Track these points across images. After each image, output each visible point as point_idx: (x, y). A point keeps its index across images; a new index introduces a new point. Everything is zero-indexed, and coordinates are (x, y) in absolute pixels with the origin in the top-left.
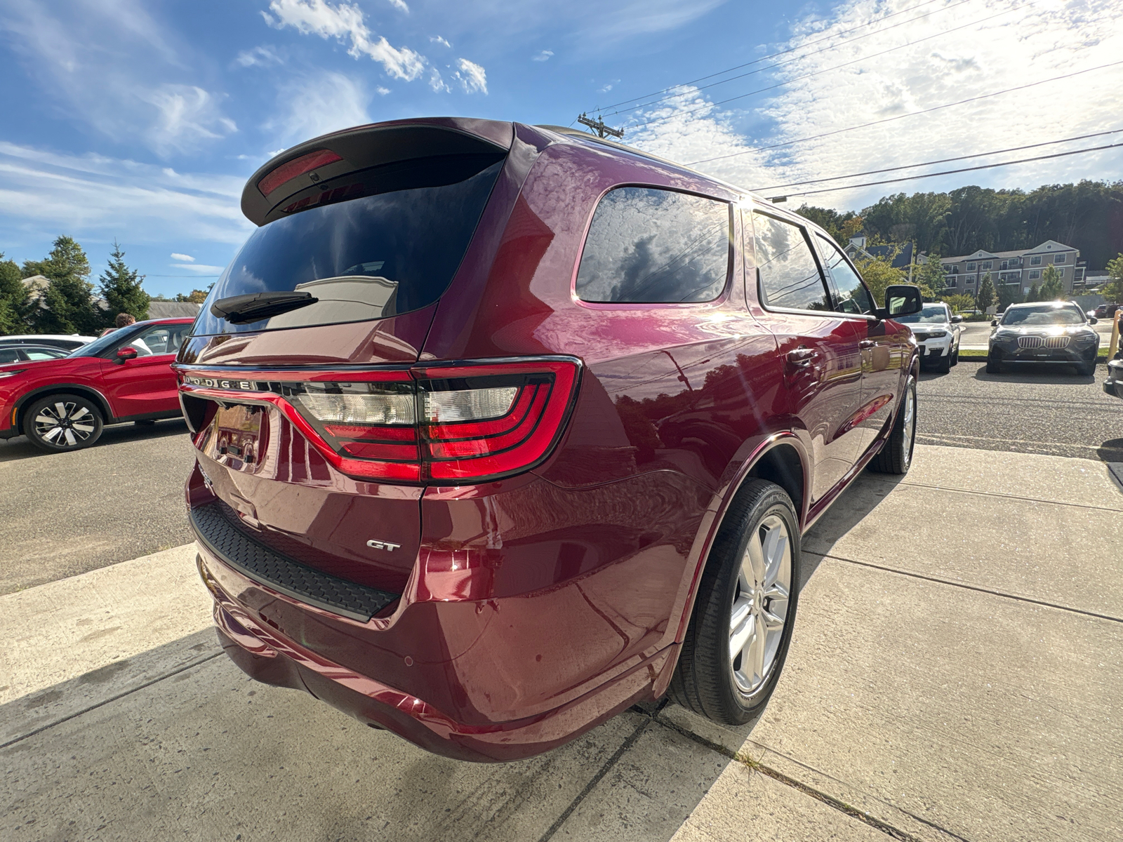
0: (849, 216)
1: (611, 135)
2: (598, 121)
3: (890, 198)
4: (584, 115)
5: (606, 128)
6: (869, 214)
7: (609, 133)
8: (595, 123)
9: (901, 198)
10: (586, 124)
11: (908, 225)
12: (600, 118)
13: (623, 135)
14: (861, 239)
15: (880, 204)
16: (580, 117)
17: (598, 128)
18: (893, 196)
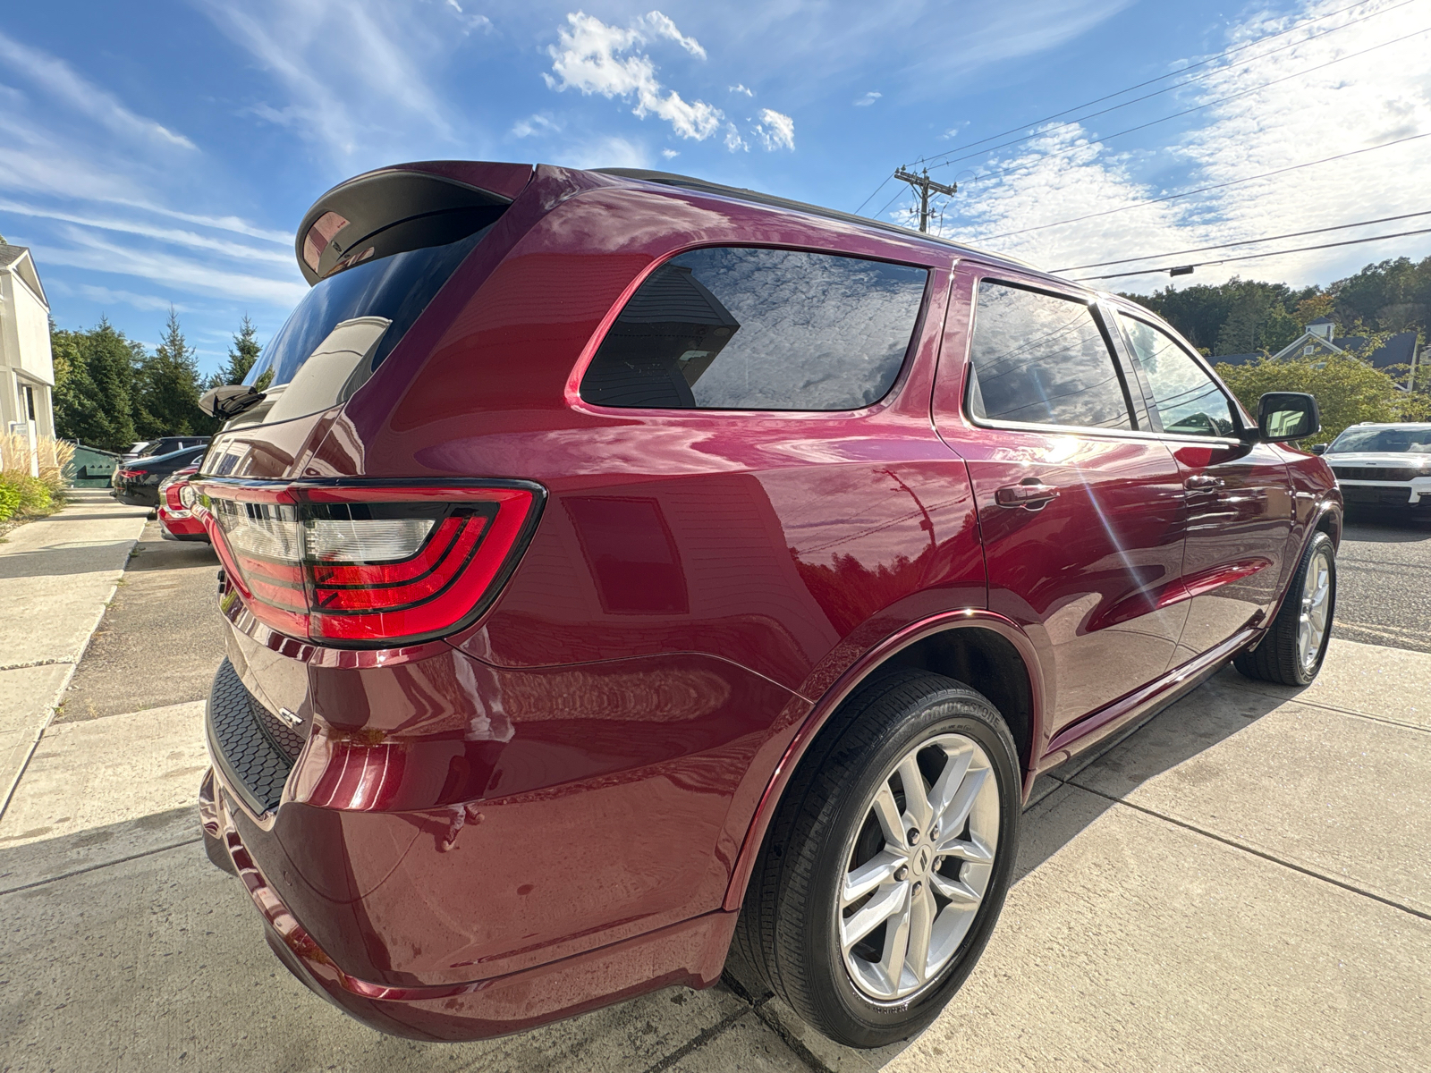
0: (1309, 293)
1: (938, 193)
2: (922, 176)
3: (1381, 266)
4: (904, 169)
5: (933, 183)
6: (1344, 290)
7: (936, 190)
8: (918, 178)
9: (1402, 266)
10: (906, 180)
11: (1409, 305)
12: (925, 172)
13: (955, 191)
14: (1326, 326)
15: (1364, 274)
16: (897, 172)
17: (921, 185)
18: (1387, 262)
